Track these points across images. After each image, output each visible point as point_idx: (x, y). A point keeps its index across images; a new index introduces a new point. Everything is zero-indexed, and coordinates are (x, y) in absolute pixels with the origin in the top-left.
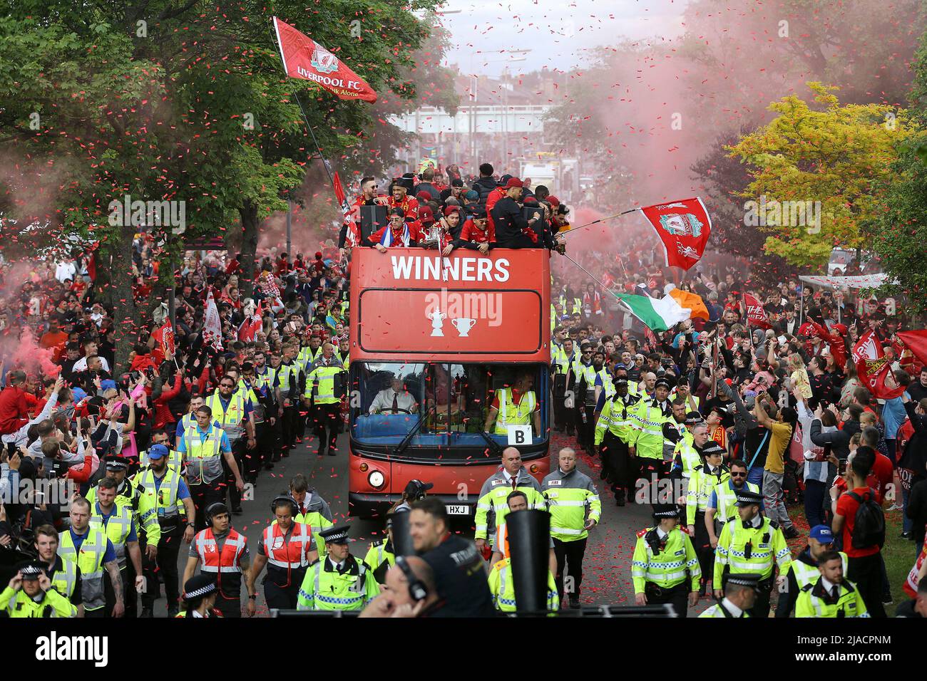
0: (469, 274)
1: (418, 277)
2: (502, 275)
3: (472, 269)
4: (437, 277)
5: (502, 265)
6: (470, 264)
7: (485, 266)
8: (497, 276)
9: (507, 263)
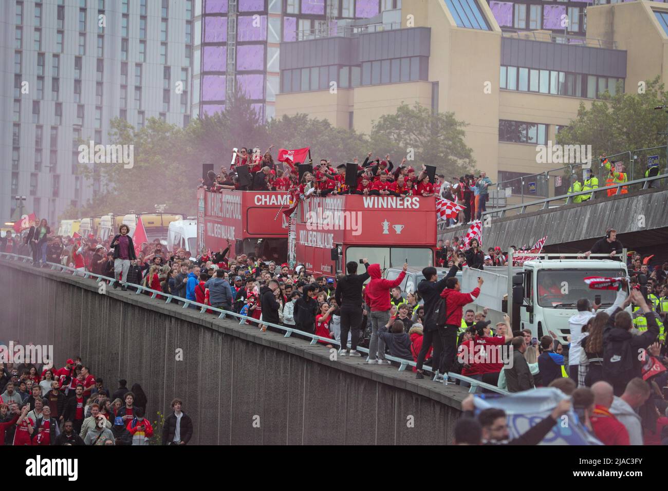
0: (401, 205)
1: (376, 206)
2: (416, 205)
3: (402, 202)
4: (385, 206)
5: (416, 200)
6: (400, 200)
7: (408, 201)
8: (413, 206)
9: (418, 199)
